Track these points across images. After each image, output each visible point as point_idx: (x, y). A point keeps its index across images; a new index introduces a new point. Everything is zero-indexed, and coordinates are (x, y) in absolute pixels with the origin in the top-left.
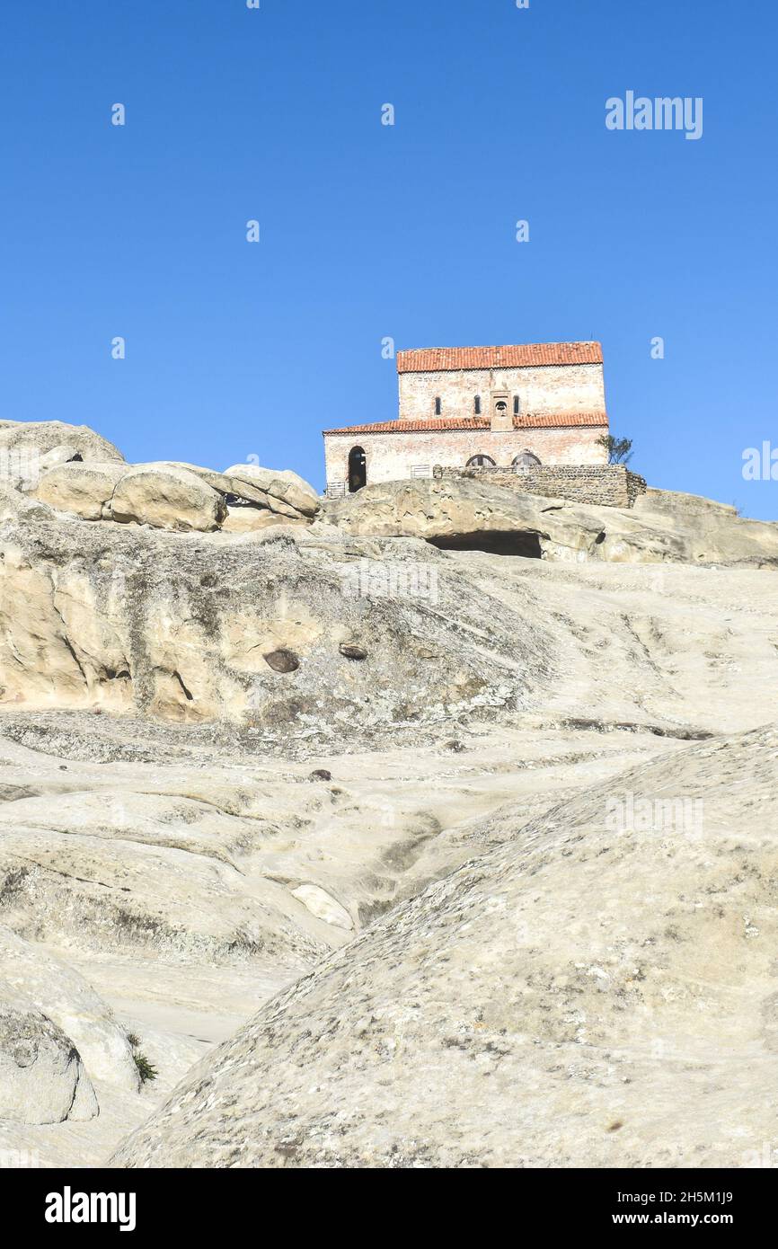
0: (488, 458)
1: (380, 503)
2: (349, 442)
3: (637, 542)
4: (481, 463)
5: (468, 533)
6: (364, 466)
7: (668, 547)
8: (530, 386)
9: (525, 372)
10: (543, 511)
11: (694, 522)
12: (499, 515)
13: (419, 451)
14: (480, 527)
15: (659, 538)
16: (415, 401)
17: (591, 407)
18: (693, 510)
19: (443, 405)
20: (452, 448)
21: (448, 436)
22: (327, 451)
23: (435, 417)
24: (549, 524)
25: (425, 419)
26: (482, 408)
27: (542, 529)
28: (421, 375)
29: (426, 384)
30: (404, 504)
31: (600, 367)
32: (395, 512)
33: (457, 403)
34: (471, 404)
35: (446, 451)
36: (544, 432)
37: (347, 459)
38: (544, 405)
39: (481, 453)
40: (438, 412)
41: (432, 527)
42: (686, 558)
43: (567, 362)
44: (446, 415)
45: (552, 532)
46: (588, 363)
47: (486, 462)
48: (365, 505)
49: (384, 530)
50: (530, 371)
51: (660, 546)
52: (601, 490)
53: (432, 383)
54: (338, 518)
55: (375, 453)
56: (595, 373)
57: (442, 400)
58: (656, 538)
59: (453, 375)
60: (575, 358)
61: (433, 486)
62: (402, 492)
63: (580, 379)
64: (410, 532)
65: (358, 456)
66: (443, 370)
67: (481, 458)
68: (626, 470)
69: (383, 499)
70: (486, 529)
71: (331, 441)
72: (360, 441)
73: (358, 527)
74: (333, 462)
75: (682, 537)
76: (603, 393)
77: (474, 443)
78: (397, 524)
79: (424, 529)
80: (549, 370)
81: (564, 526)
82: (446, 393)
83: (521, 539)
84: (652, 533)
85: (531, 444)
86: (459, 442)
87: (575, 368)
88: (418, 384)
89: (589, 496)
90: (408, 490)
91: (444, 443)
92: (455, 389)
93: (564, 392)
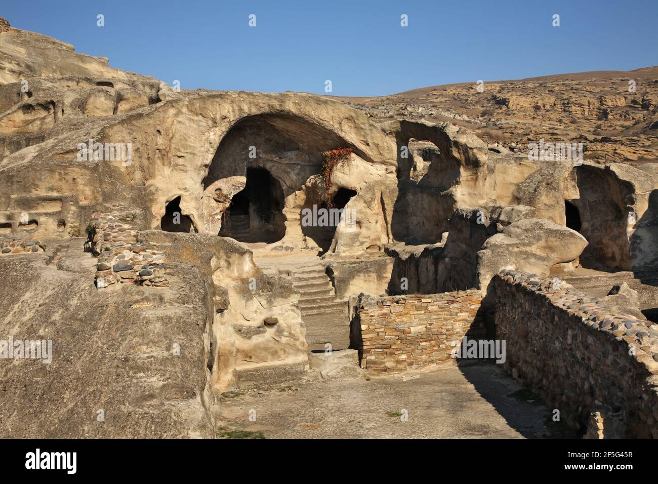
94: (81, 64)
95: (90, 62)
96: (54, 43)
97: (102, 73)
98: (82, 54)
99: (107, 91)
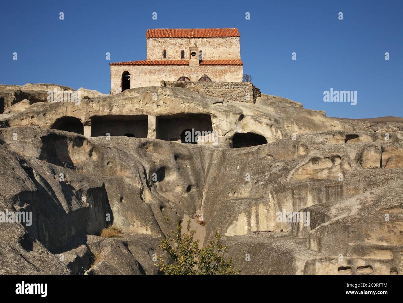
0: (187, 78)
1: (134, 98)
2: (122, 69)
3: (258, 120)
4: (184, 80)
5: (177, 114)
6: (129, 80)
7: (272, 122)
8: (207, 46)
9: (205, 40)
10: (214, 104)
11: (284, 110)
12: (192, 105)
13: (156, 74)
14: (182, 111)
15: (269, 118)
16: (154, 52)
17: (234, 57)
18: (284, 104)
19: (167, 54)
20: (171, 73)
21: (169, 68)
22: (112, 73)
23: (163, 59)
24: (216, 110)
25: (159, 60)
26: (185, 56)
27: (213, 112)
28: (157, 40)
29: (160, 44)
30: (146, 99)
31: (238, 39)
32: (141, 102)
33: (173, 54)
34: (179, 54)
35: (168, 74)
36: (213, 67)
37: (121, 77)
38: (213, 55)
39: (184, 76)
40: (165, 57)
41: (159, 110)
42: (281, 128)
43: (224, 36)
44: (169, 58)
45: (218, 114)
46: (233, 37)
47: (186, 80)
48: (126, 99)
49: (135, 111)
50: (207, 40)
51: (269, 122)
52: (240, 94)
53: (162, 43)
54: (112, 105)
55: (134, 75)
56: (236, 40)
57: (167, 51)
58: (267, 118)
59: (172, 40)
60: (227, 34)
61: (160, 90)
62: (145, 93)
63: (230, 44)
64: (148, 113)
65: (126, 76)
66: (167, 38)
67: (184, 78)
68: (253, 85)
69: (136, 96)
70: (186, 112)
71: (114, 69)
72: (128, 69)
73: (122, 109)
74: (114, 78)
75: (279, 117)
76: (239, 51)
77: (181, 72)
78: (142, 108)
79: (155, 111)
80: (216, 39)
81: (223, 111)
82: (168, 48)
83: (202, 117)
84: (266, 115)
85: (207, 72)
86: (174, 70)
87: (227, 39)
88: (156, 44)
89: (235, 97)
90: (148, 91)
91: (167, 71)
92: (173, 47)
93: (222, 49)
94: (310, 117)
95: (316, 115)
96: (291, 103)
97: (323, 122)
98: (310, 109)
99: (376, 146)
